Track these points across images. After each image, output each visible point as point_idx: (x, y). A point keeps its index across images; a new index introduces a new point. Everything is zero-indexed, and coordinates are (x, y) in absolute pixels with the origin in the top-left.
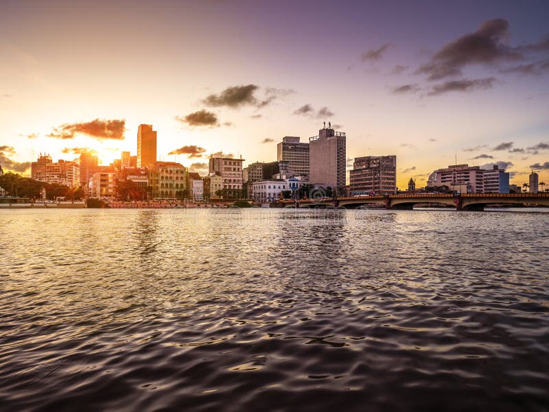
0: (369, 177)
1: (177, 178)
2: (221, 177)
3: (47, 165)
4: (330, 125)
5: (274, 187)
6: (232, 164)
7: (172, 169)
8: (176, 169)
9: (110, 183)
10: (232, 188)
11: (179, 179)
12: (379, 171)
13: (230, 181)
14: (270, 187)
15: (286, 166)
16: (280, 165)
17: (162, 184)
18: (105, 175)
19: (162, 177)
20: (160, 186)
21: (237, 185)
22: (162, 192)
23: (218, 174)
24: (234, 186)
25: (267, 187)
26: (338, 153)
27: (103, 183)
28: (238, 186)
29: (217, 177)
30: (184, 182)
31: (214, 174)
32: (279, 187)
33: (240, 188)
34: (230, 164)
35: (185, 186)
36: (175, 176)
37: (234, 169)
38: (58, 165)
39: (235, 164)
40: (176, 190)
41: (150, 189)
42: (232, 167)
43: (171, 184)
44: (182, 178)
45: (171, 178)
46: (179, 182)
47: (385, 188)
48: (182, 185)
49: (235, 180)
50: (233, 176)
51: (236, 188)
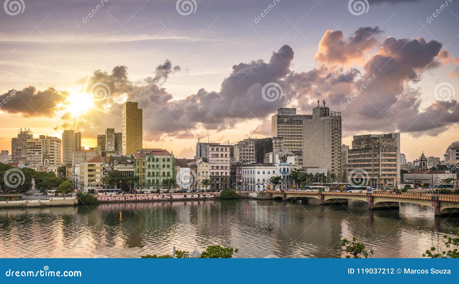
0: (368, 158)
1: (164, 166)
2: (208, 164)
3: (28, 141)
4: (324, 103)
5: (264, 173)
6: (220, 150)
7: (158, 157)
8: (162, 157)
9: (98, 173)
10: (220, 175)
11: (166, 167)
12: (379, 152)
13: (217, 167)
14: (259, 173)
15: (280, 143)
16: (274, 141)
17: (149, 173)
18: (92, 165)
19: (149, 166)
20: (147, 174)
21: (224, 171)
22: (149, 180)
23: (205, 160)
24: (222, 173)
25: (256, 173)
26: (333, 134)
27: (91, 173)
28: (226, 173)
29: (204, 164)
30: (170, 170)
31: (201, 160)
32: (269, 173)
33: (228, 174)
34: (217, 150)
35: (171, 174)
36: (162, 164)
37: (222, 155)
38: (39, 141)
39: (222, 150)
40: (162, 178)
41: (137, 179)
42: (220, 153)
43: (157, 172)
44: (168, 166)
45: (158, 166)
46: (166, 170)
47: (386, 170)
48: (168, 173)
49: (222, 167)
50: (221, 162)
51: (224, 174)
